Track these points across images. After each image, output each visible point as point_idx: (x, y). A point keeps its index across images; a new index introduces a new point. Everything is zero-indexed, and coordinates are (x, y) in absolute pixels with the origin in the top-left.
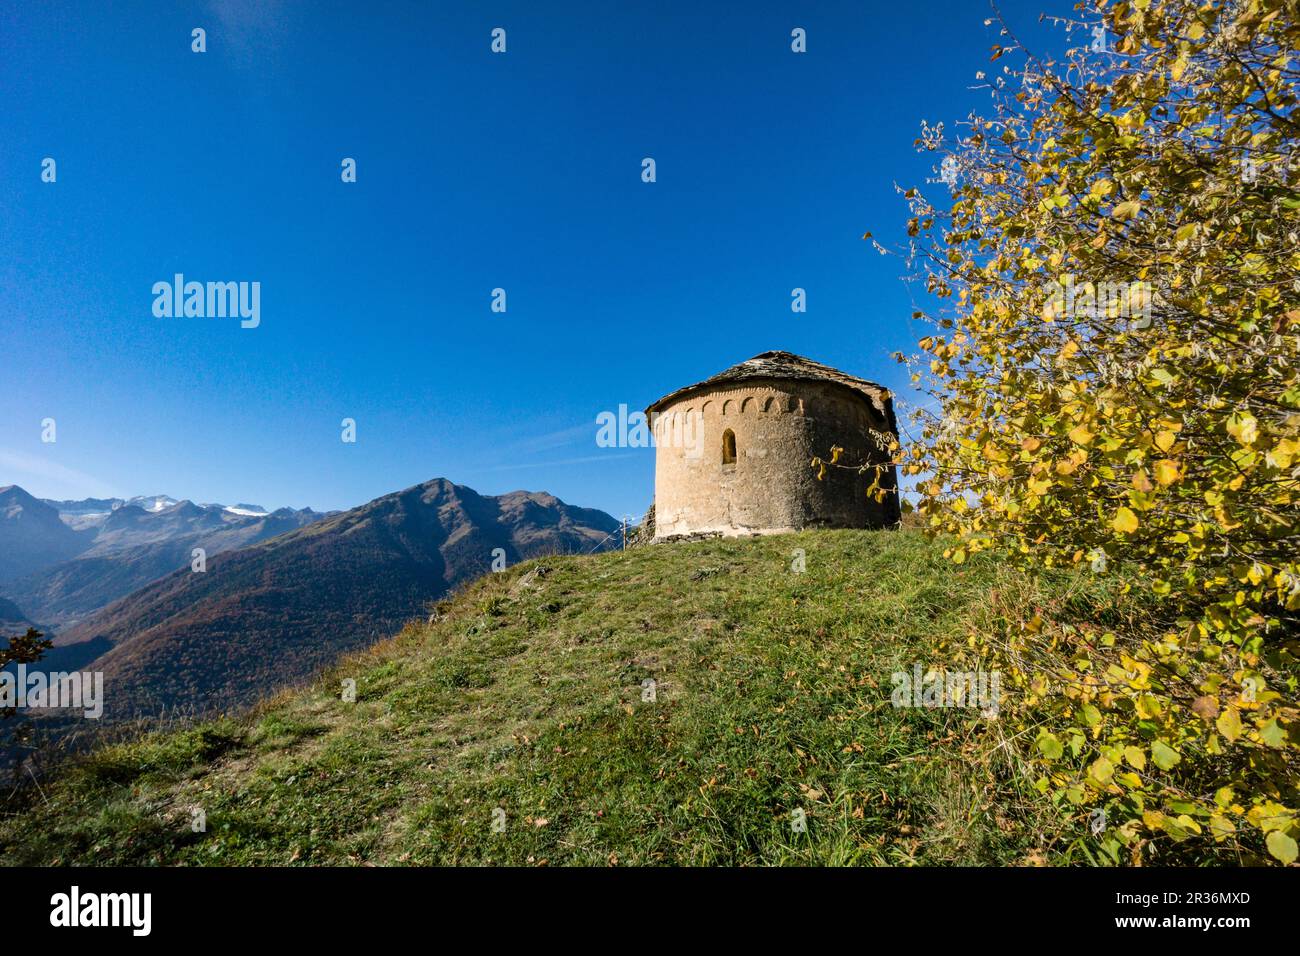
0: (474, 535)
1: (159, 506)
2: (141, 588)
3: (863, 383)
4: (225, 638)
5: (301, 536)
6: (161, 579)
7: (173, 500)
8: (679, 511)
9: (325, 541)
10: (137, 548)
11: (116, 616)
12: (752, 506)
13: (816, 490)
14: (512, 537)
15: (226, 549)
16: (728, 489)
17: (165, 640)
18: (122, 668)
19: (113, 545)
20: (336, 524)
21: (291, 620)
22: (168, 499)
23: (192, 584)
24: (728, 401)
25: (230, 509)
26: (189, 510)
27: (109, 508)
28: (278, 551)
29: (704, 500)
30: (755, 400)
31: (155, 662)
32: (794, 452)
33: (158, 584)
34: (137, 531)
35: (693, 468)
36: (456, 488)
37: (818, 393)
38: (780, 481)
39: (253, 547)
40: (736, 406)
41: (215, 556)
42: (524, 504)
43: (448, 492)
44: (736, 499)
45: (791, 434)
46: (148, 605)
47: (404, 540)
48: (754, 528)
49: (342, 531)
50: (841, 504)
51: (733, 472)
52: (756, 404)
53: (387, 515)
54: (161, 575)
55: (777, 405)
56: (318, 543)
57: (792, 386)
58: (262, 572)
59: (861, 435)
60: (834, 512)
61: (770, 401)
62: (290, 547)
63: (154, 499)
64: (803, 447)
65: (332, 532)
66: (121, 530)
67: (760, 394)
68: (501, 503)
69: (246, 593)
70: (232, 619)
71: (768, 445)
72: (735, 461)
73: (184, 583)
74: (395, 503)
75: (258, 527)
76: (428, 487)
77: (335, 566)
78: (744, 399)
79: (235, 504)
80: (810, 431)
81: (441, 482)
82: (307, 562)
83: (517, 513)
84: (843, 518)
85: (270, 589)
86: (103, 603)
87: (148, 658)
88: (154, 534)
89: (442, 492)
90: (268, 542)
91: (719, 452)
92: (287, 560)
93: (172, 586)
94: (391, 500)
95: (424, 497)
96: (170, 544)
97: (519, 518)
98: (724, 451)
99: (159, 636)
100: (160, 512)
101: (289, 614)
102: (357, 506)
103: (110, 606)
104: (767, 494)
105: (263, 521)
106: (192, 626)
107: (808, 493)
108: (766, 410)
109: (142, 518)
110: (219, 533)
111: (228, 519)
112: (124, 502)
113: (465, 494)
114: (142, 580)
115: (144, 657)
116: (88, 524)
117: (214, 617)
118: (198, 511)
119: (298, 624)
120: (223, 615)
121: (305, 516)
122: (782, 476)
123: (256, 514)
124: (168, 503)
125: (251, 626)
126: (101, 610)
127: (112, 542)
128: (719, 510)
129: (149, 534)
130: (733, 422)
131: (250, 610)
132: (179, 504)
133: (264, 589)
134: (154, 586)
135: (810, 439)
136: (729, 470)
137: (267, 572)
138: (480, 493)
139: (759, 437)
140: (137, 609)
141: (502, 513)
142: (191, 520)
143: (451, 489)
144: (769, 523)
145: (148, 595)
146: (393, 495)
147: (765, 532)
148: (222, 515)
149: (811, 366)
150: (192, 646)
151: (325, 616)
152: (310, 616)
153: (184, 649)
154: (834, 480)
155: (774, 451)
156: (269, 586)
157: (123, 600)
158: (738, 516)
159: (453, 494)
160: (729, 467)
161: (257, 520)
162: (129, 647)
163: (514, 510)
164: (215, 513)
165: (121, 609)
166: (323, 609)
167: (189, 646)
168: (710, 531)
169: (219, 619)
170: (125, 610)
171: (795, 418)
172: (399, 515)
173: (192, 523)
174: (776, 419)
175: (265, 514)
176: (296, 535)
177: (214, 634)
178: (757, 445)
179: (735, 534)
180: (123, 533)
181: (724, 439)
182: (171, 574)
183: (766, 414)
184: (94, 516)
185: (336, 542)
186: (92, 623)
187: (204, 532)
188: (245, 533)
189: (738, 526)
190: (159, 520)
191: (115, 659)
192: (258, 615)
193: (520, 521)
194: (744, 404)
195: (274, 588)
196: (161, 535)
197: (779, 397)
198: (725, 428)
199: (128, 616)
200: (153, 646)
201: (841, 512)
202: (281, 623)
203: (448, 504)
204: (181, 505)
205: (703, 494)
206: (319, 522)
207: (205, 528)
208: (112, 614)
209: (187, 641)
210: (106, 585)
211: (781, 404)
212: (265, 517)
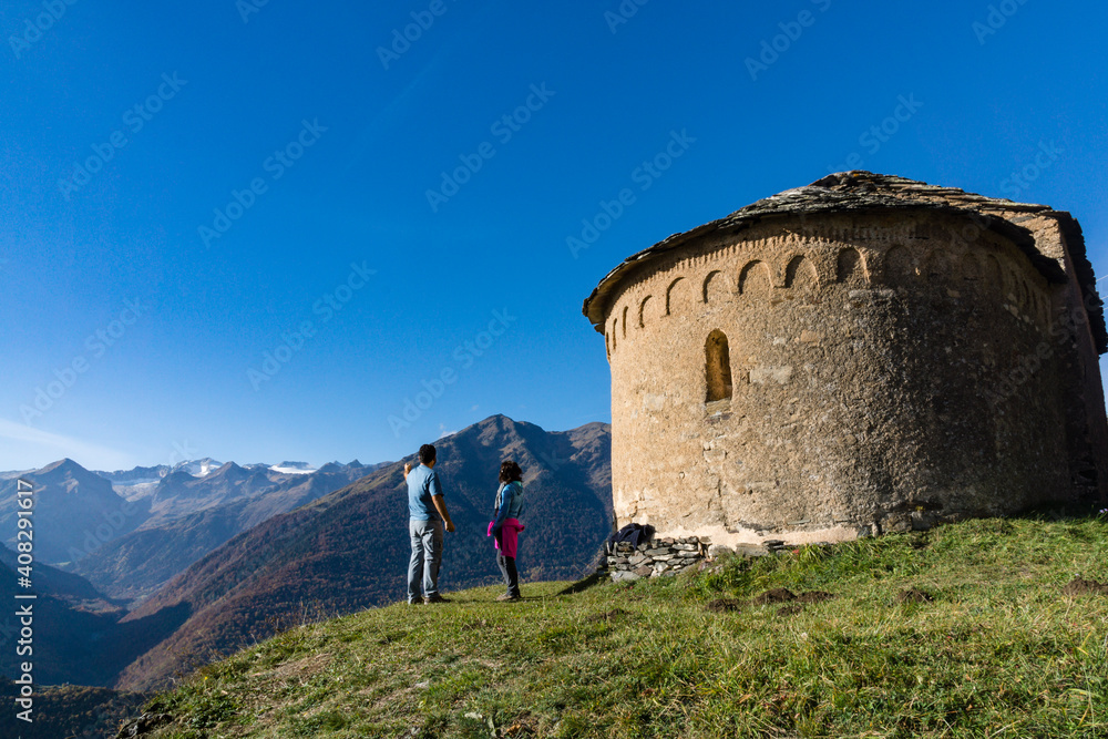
0: (544, 481)
1: (204, 471)
2: (200, 559)
3: (1016, 210)
4: (289, 608)
5: (352, 494)
6: (218, 549)
7: (217, 463)
8: (637, 494)
9: (379, 497)
10: (190, 517)
11: (181, 590)
12: (764, 485)
13: (902, 441)
14: (588, 479)
15: (278, 513)
16: (717, 452)
17: (230, 612)
18: (195, 643)
19: (167, 515)
20: (388, 476)
21: (353, 586)
22: (213, 462)
23: (249, 552)
24: (711, 274)
25: (275, 468)
26: (234, 471)
27: (156, 476)
28: (332, 511)
29: (674, 476)
30: (765, 265)
31: (224, 637)
32: (849, 365)
33: (216, 554)
34: (187, 500)
35: (654, 413)
36: (517, 425)
37: (903, 234)
38: (822, 429)
39: (303, 508)
40: (727, 281)
41: (267, 522)
42: (599, 438)
43: (508, 431)
44: (732, 472)
45: (844, 329)
46: (209, 577)
47: (464, 491)
48: (770, 529)
49: (396, 485)
50: (963, 468)
51: (726, 417)
52: (767, 274)
53: (444, 463)
54: (218, 545)
55: (811, 270)
56: (371, 500)
57: (842, 227)
58: (317, 537)
59: (1009, 313)
60: (946, 486)
61: (796, 261)
62: (342, 506)
63: (198, 463)
64: (872, 354)
65: (385, 486)
66: (173, 499)
67: (773, 251)
68: (571, 439)
69: (304, 559)
70: (293, 588)
71: (793, 356)
72: (728, 395)
73: (241, 552)
74: (449, 447)
75: (306, 486)
76: (485, 426)
77: (393, 524)
78: (741, 266)
79: (281, 462)
80: (884, 316)
81: (499, 419)
82: (362, 522)
83: (592, 450)
84: (970, 498)
85: (327, 554)
86: (167, 577)
87: (218, 632)
88: (204, 500)
89: (502, 432)
90: (319, 503)
91: (700, 375)
92: (342, 521)
93: (229, 556)
94: (445, 445)
95: (481, 439)
96: (220, 511)
97: (595, 456)
98: (709, 377)
99: (224, 609)
100: (207, 476)
101: (351, 581)
102: (408, 455)
103: (173, 580)
104: (794, 458)
105: (310, 480)
106: (255, 597)
107: (884, 450)
108: (788, 283)
109: (191, 484)
110: (268, 496)
111: (274, 479)
112: (170, 468)
113: (528, 431)
114: (200, 551)
115: (214, 631)
116: (141, 494)
117: (275, 587)
118: (243, 472)
119: (361, 591)
120: (283, 584)
121: (354, 470)
122: (824, 418)
123: (302, 472)
124: (213, 466)
125: (313, 595)
126: (166, 584)
127: (165, 512)
128: (702, 494)
129: (198, 501)
130: (722, 314)
131: (310, 577)
132: (224, 466)
133: (321, 554)
134: (212, 556)
135: (885, 334)
136: (719, 413)
137: (323, 535)
138: (546, 429)
139: (776, 341)
140: (199, 582)
141: (575, 451)
142: (238, 483)
143: (512, 427)
144: (801, 518)
145: (208, 565)
146: (446, 440)
147: (793, 537)
148: (268, 476)
149: (909, 191)
150: (258, 618)
151: (389, 581)
152: (373, 582)
153: (251, 622)
154: (943, 418)
155: (807, 367)
156: (326, 550)
157: (184, 572)
158: (738, 507)
159: (513, 433)
160: (717, 409)
161: (305, 477)
162: (198, 621)
163: (588, 446)
164: (261, 473)
165: (185, 582)
166: (386, 572)
167: (255, 619)
168: (686, 535)
169: (281, 588)
170: (188, 583)
171: (852, 294)
172: (455, 462)
173: (240, 486)
174: (811, 300)
175: (312, 472)
176: (347, 493)
177: (277, 605)
178: (771, 359)
179: (732, 542)
180: (174, 502)
181: (708, 351)
182: (226, 543)
183: (788, 292)
184: (144, 486)
185: (390, 497)
186: (160, 597)
187: (253, 496)
188: (296, 493)
189: (739, 527)
190: (206, 486)
191: (187, 633)
192: (320, 583)
193: (597, 459)
194: (743, 277)
195: (332, 552)
196: (211, 501)
197: (815, 251)
198: (709, 329)
199: (192, 589)
200: (220, 619)
201: (963, 485)
202: (343, 590)
203: (509, 445)
204: (227, 468)
205: (673, 463)
206: (369, 476)
207: (253, 491)
208: (178, 588)
209: (252, 613)
210: (167, 557)
211: (819, 267)
212: (312, 475)
